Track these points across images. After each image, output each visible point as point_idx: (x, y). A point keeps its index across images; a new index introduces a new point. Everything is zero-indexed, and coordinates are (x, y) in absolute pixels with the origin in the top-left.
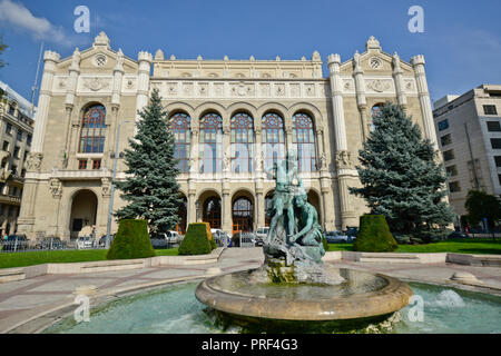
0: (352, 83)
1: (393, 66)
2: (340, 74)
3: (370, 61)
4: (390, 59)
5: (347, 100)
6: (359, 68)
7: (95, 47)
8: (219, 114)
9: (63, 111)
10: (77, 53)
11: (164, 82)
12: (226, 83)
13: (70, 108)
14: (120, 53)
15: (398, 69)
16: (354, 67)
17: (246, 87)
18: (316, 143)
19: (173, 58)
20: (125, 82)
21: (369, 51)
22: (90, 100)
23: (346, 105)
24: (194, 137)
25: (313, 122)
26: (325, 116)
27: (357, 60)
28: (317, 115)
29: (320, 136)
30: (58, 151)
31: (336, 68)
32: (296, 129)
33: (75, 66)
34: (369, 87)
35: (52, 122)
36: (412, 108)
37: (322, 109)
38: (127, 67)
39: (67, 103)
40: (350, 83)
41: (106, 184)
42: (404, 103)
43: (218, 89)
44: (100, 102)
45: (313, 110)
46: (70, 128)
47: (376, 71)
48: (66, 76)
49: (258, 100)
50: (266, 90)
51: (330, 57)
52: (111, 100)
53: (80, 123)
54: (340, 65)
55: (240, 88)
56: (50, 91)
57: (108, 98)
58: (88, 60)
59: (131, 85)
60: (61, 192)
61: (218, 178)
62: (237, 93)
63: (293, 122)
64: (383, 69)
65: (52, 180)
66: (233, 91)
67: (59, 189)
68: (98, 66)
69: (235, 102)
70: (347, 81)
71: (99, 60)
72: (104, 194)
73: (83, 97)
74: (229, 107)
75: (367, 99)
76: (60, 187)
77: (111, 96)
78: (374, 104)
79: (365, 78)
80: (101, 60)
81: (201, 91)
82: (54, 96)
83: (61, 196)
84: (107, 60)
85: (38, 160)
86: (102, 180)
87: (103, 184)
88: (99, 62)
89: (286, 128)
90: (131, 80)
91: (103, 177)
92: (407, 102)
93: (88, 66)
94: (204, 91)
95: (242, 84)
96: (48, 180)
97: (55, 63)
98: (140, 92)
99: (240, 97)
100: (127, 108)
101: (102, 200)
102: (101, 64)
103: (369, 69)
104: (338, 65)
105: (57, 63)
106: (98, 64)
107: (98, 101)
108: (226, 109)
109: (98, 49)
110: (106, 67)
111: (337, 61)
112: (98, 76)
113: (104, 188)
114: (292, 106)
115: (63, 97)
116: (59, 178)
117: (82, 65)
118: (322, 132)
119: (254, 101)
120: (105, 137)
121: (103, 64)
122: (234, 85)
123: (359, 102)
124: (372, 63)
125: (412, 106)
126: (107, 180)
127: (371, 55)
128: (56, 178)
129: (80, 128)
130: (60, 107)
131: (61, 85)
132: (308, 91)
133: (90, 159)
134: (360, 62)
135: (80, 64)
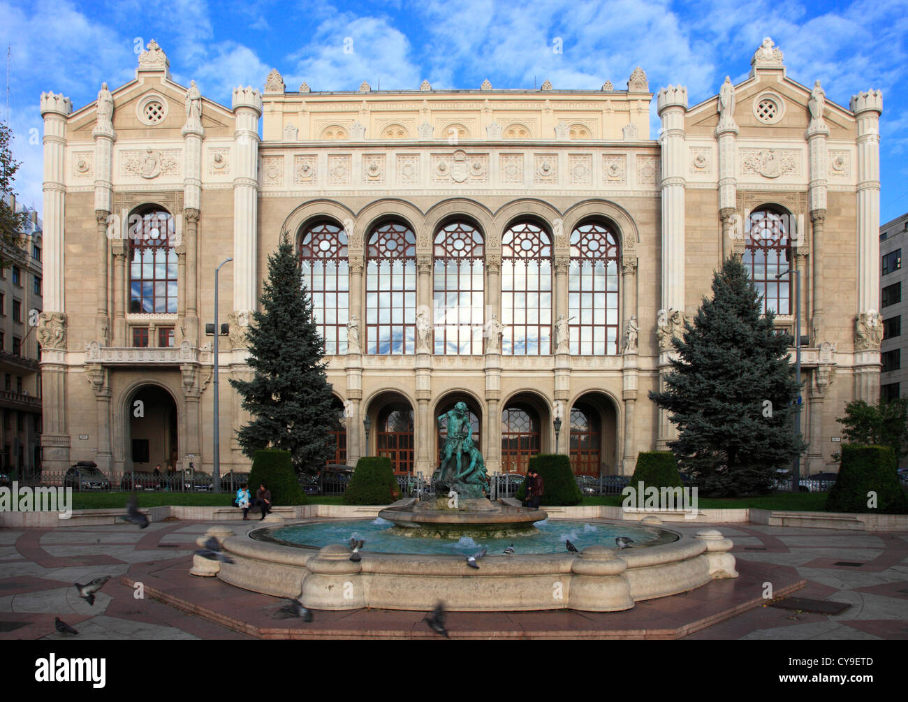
0: (711, 157)
1: (809, 114)
2: (684, 134)
4: (802, 97)
5: (696, 197)
7: (141, 78)
8: (408, 226)
9: (91, 225)
10: (104, 94)
11: (289, 154)
12: (425, 153)
14: (194, 92)
15: (819, 123)
16: (719, 115)
17: (471, 162)
20: (208, 158)
21: (759, 78)
22: (142, 200)
23: (692, 210)
24: (356, 278)
25: (618, 245)
26: (647, 232)
27: (725, 99)
28: (626, 230)
29: (629, 277)
30: (94, 309)
31: (675, 120)
32: (580, 260)
33: (104, 126)
34: (749, 166)
35: (74, 249)
36: (838, 218)
37: (638, 215)
38: (210, 124)
39: (98, 208)
40: (707, 156)
41: (189, 377)
42: (819, 207)
43: (407, 166)
44: (161, 204)
45: (619, 217)
46: (110, 262)
47: (769, 126)
48: (88, 148)
49: (494, 193)
50: (514, 168)
51: (665, 93)
52: (182, 201)
53: (125, 248)
54: (686, 111)
55: (456, 164)
56: (61, 182)
57: (177, 196)
58: (128, 109)
59: (220, 165)
60: (110, 389)
61: (408, 368)
62: (450, 178)
63: (572, 245)
64: (785, 123)
65: (91, 368)
66: (440, 173)
67: (106, 385)
68: (149, 122)
69: (445, 199)
70: (700, 153)
71: (151, 109)
72: (187, 395)
73: (127, 193)
74: (430, 210)
75: (739, 195)
76: (106, 381)
77: (182, 192)
78: (756, 206)
79: (741, 145)
80: (155, 108)
81: (371, 173)
82: (70, 194)
83: (110, 397)
84: (166, 106)
85: (60, 328)
86: (182, 368)
87: (184, 377)
88: (151, 113)
89: (556, 259)
90: (220, 153)
91: (183, 363)
92: (828, 205)
93: (130, 124)
94: (376, 173)
95: (460, 156)
96: (82, 366)
97: (64, 119)
98: (240, 180)
99: (456, 186)
100: (215, 216)
101: (184, 406)
102: (155, 117)
103: (754, 123)
104: (682, 111)
105: (68, 118)
106: (151, 118)
107: (156, 202)
108: (424, 215)
109: (146, 83)
110: (167, 124)
111: (680, 102)
112: (153, 147)
113: (186, 384)
114: (571, 208)
115: (88, 196)
116: (102, 363)
117: (117, 122)
118: (636, 268)
119: (486, 196)
120: (176, 280)
121: (160, 117)
122: (443, 159)
123: (722, 201)
124: (761, 107)
125: (838, 213)
126: (191, 368)
127: (762, 87)
128: (98, 363)
129: (127, 260)
130: (85, 218)
131: (82, 167)
132: (611, 172)
133: (152, 325)
134: (734, 105)
135: (113, 120)
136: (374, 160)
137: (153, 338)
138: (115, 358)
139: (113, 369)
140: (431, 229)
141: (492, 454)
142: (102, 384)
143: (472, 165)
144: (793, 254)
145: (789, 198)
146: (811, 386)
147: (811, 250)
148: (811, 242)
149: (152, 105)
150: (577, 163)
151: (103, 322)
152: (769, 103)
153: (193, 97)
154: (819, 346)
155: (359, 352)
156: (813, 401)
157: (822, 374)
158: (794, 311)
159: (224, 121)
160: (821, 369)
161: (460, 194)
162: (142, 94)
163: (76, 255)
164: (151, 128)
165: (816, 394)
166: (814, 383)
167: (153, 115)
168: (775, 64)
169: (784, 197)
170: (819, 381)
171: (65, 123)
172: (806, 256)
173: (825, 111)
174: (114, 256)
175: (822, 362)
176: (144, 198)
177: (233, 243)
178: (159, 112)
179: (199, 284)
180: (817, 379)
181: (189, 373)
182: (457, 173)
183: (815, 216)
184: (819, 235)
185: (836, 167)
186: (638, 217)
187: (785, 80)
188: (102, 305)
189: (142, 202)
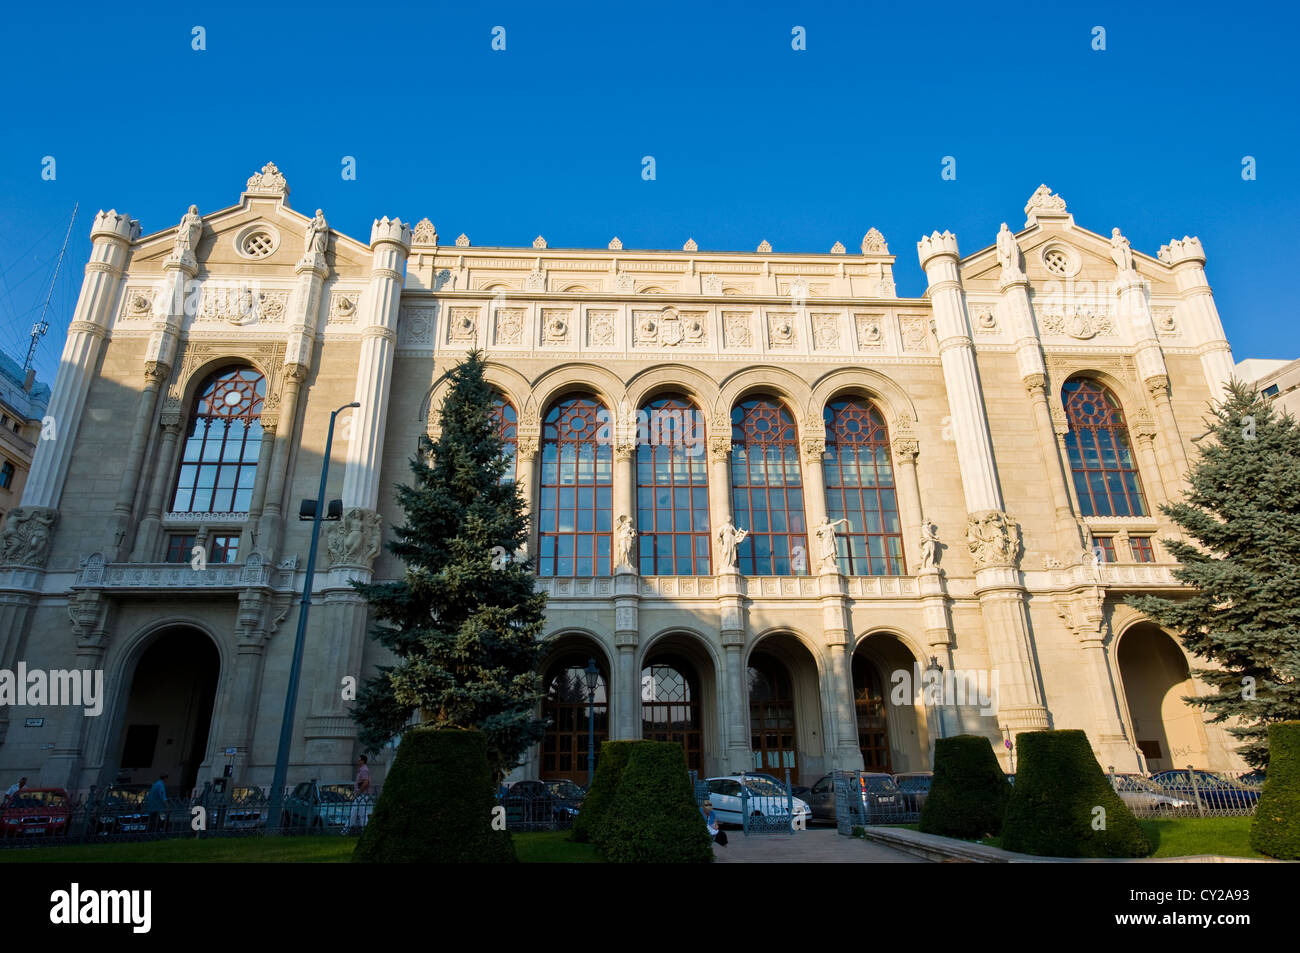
5: (988, 363)
7: (247, 205)
9: (134, 383)
10: (191, 218)
11: (443, 306)
12: (626, 309)
13: (156, 373)
14: (320, 222)
16: (1000, 266)
17: (689, 321)
19: (463, 240)
21: (1039, 226)
22: (221, 352)
23: (986, 378)
24: (528, 466)
30: (112, 504)
33: (182, 254)
35: (98, 415)
36: (1184, 388)
37: (911, 386)
38: (337, 262)
39: (149, 359)
40: (993, 313)
41: (252, 611)
42: (1158, 373)
43: (600, 324)
44: (250, 358)
45: (886, 389)
46: (153, 436)
47: (1064, 280)
49: (719, 359)
50: (742, 330)
52: (282, 356)
53: (182, 417)
54: (959, 261)
55: (668, 323)
56: (101, 324)
57: (276, 350)
58: (223, 239)
59: (346, 312)
60: (107, 635)
61: (603, 595)
62: (659, 341)
64: (1085, 277)
65: (81, 597)
66: (645, 333)
67: (101, 627)
68: (250, 258)
69: (653, 364)
71: (255, 242)
72: (243, 641)
73: (201, 342)
74: (635, 377)
76: (103, 622)
78: (1070, 373)
79: (1033, 300)
80: (261, 242)
81: (553, 331)
82: (112, 340)
83: (102, 649)
84: (277, 238)
85: (42, 533)
86: (241, 597)
87: (243, 612)
88: (254, 246)
89: (808, 443)
90: (348, 296)
91: (245, 588)
92: (1166, 368)
93: (221, 256)
94: (561, 331)
95: (674, 314)
96: (65, 595)
97: (125, 246)
98: (372, 330)
99: (669, 349)
100: (329, 376)
101: (233, 661)
102: (259, 251)
103: (1045, 276)
104: (953, 260)
105: (131, 245)
106: (252, 252)
107: (243, 356)
108: (625, 384)
109: (254, 210)
110: (275, 259)
111: (949, 250)
113: (243, 623)
114: (822, 379)
115: (138, 343)
116: (104, 589)
117: (203, 253)
119: (707, 362)
120: (255, 464)
121: (266, 252)
122: (652, 315)
125: (1182, 381)
126: (257, 596)
128: (93, 590)
129: (182, 435)
130: (127, 373)
132: (867, 335)
133: (202, 530)
135: (197, 250)
136: (557, 316)
137: (203, 549)
138: (127, 580)
139: (120, 601)
140: (634, 403)
142: (96, 624)
143: (690, 324)
145: (1114, 363)
149: (257, 237)
150: (822, 325)
151: (121, 522)
152: (1057, 255)
153: (317, 228)
159: (358, 261)
161: (671, 360)
162: (245, 223)
163: (101, 424)
164: (251, 264)
167: (256, 249)
169: (1105, 362)
171: (127, 251)
174: (162, 427)
176: (225, 349)
178: (266, 247)
179: (291, 469)
181: (252, 606)
182: (667, 334)
183: (1155, 384)
185: (1165, 326)
186: (911, 389)
187: (1073, 229)
188: (123, 498)
189: (221, 355)
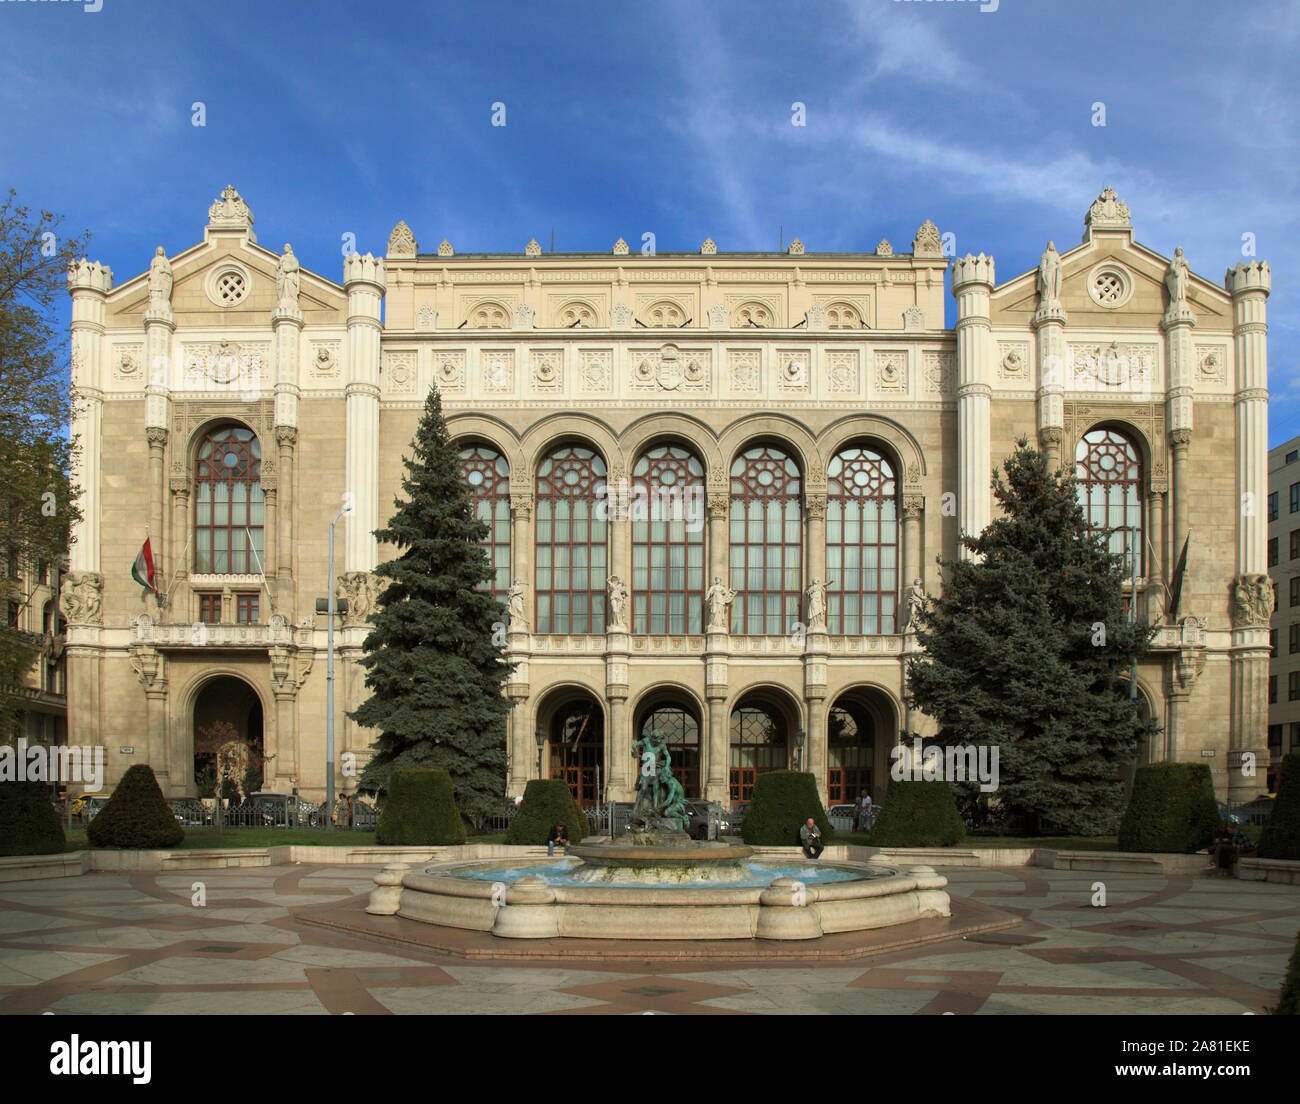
0: (1027, 355)
1: (1167, 294)
2: (990, 323)
3: (1092, 277)
4: (1157, 270)
5: (1006, 412)
6: (1052, 303)
7: (212, 240)
8: (596, 451)
9: (139, 448)
10: (160, 262)
11: (425, 349)
12: (621, 348)
13: (158, 439)
14: (290, 260)
15: (1182, 308)
16: (1039, 295)
17: (684, 361)
18: (900, 545)
20: (309, 354)
21: (1095, 243)
22: (213, 413)
23: (1000, 429)
24: (521, 525)
25: (897, 478)
26: (935, 460)
27: (1048, 275)
28: (908, 458)
29: (913, 525)
31: (977, 304)
32: (842, 499)
33: (159, 307)
34: (1081, 367)
35: (114, 482)
36: (1209, 441)
37: (926, 436)
38: (312, 305)
39: (150, 424)
40: (1022, 354)
41: (281, 665)
42: (1182, 426)
43: (593, 366)
44: (241, 419)
45: (898, 439)
46: (166, 502)
47: (1110, 312)
48: (136, 339)
49: (719, 405)
50: (747, 370)
51: (963, 265)
52: (271, 416)
53: (188, 481)
54: (992, 291)
55: (663, 364)
56: (96, 385)
57: (264, 408)
58: (194, 283)
59: (325, 364)
60: (165, 682)
61: (594, 652)
62: (656, 385)
63: (830, 479)
64: (1134, 307)
65: (140, 651)
66: (640, 376)
67: (160, 676)
68: (225, 302)
69: (648, 413)
70: (1013, 347)
71: (226, 283)
72: (278, 690)
73: (192, 403)
74: (627, 429)
75: (1068, 408)
76: (161, 671)
77: (271, 402)
78: (1092, 424)
79: (1070, 337)
80: (232, 282)
81: (541, 375)
82: (109, 402)
83: (165, 693)
84: (249, 280)
85: (94, 594)
86: (271, 653)
87: (274, 666)
88: (226, 289)
89: (808, 499)
90: (326, 347)
91: (273, 646)
92: (1194, 423)
93: (195, 304)
94: (550, 376)
95: (673, 353)
96: (126, 649)
97: (101, 297)
98: (355, 387)
99: (665, 395)
100: (319, 437)
101: (273, 705)
102: (232, 295)
103: (1089, 306)
104: (987, 290)
105: (106, 296)
106: (226, 296)
107: (234, 416)
108: (617, 437)
109: (220, 246)
110: (250, 306)
111: (982, 278)
112: (230, 337)
113: (276, 676)
114: (829, 427)
115: (137, 406)
116: (156, 645)
117: (177, 301)
118: (922, 511)
119: (707, 410)
120: (262, 527)
121: (239, 295)
122: (646, 356)
123: (1044, 418)
124: (1100, 283)
125: (1209, 434)
126: (284, 652)
127: (1101, 256)
128: (151, 645)
129: (190, 499)
130: (131, 438)
131: (125, 366)
132: (885, 374)
133: (227, 591)
134: (1059, 281)
135: (170, 299)
136: (547, 356)
137: (229, 610)
138: (174, 637)
139: (174, 654)
140: (629, 455)
141: (716, 775)
142: (154, 675)
143: (686, 365)
144: (1145, 492)
145: (1139, 413)
146: (1171, 678)
147: (1171, 486)
148: (1170, 475)
149: (228, 278)
150: (838, 363)
152: (1111, 279)
153: (287, 267)
154: (1182, 622)
155: (524, 630)
156: (1174, 699)
157: (1185, 661)
158: (1147, 573)
159: (332, 302)
160: (1184, 654)
161: (669, 406)
162: (214, 262)
163: (118, 491)
164: (227, 311)
165: (1177, 689)
166: (1175, 673)
167: (229, 292)
168: (1117, 223)
169: (1133, 411)
170: (1182, 672)
171: (103, 303)
172: (1164, 495)
173: (1189, 289)
174: (173, 492)
175: (1185, 643)
176: (216, 410)
177: (344, 476)
178: (238, 288)
179: (295, 532)
180: (1178, 668)
181: (281, 660)
182: (666, 376)
183: (1176, 438)
184: (1183, 465)
185: (1205, 368)
186: (924, 439)
187: (1132, 246)
189: (214, 416)
